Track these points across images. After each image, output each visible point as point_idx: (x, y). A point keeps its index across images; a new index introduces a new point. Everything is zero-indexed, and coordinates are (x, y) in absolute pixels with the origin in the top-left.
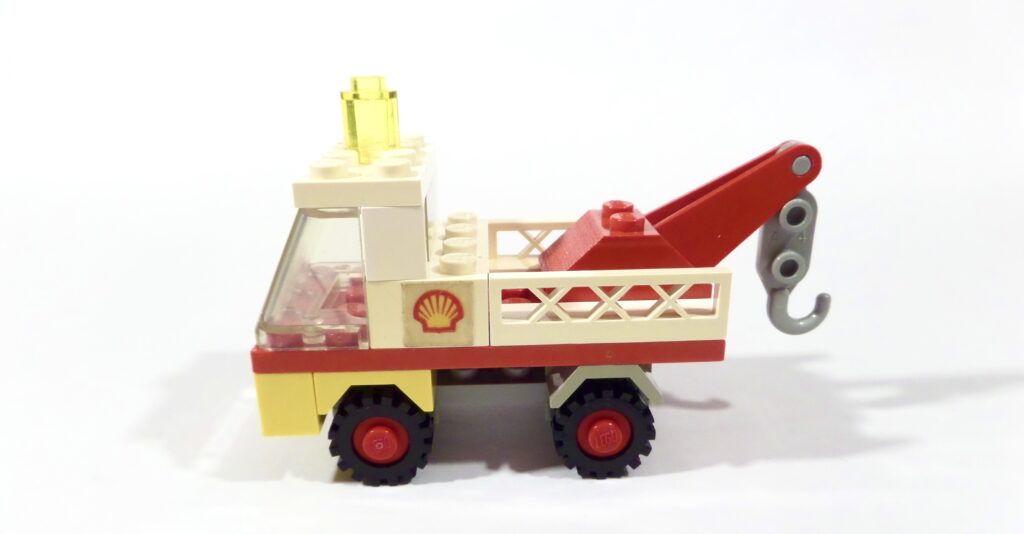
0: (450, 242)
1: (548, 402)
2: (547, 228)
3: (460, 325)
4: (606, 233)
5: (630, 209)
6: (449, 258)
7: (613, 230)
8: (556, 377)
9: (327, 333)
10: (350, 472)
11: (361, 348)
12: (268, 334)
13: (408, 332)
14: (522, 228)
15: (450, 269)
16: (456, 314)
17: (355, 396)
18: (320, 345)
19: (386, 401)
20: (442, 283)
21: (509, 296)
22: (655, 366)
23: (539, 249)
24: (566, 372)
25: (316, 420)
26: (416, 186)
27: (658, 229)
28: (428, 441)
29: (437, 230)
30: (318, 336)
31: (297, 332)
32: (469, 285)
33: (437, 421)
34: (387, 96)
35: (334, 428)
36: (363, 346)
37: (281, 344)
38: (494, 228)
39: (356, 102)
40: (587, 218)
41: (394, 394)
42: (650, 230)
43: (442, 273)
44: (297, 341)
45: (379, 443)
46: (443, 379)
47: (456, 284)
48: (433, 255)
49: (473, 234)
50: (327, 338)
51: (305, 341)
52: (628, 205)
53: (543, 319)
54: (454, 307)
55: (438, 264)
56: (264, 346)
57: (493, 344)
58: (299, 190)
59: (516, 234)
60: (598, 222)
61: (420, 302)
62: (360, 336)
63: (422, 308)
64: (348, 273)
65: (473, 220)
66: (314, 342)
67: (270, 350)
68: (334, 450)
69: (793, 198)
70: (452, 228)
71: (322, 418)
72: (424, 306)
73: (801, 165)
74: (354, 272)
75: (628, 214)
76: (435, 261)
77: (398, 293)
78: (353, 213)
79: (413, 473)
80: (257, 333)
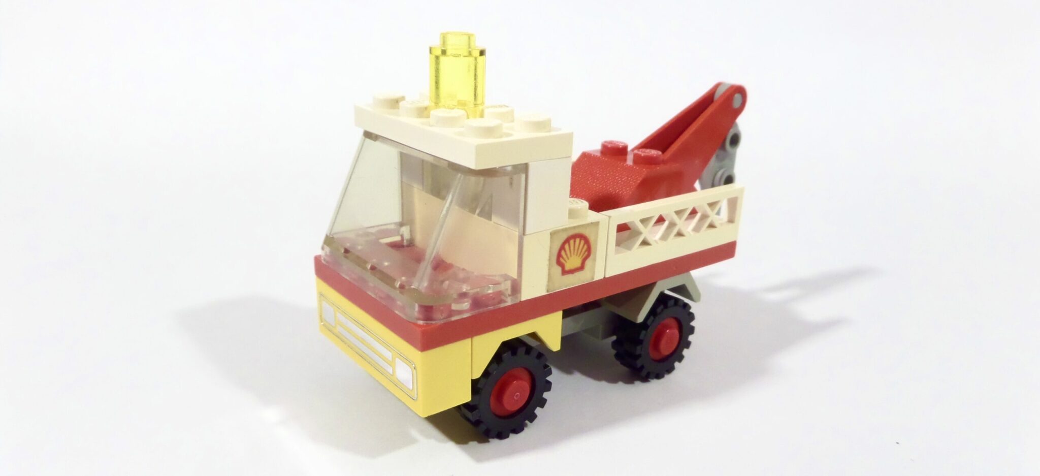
1: (637, 318)
3: (588, 263)
13: (550, 278)
16: (586, 253)
20: (579, 226)
32: (597, 224)
34: (476, 53)
39: (443, 59)
45: (517, 394)
47: (585, 226)
54: (586, 247)
57: (607, 276)
61: (562, 247)
63: (563, 252)
77: (548, 241)
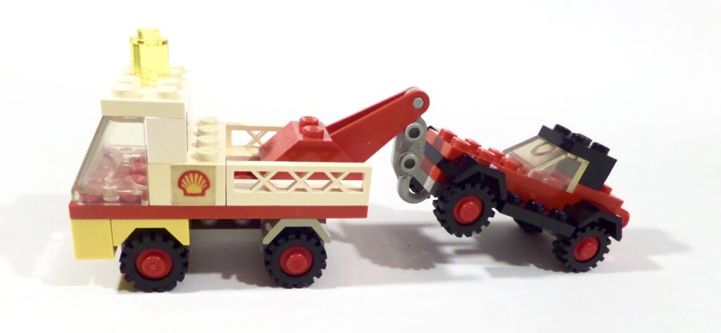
0: (202, 139)
1: (262, 241)
2: (265, 130)
4: (300, 138)
5: (316, 123)
6: (201, 150)
7: (304, 136)
8: (268, 225)
9: (120, 195)
10: (133, 283)
11: (143, 204)
12: (81, 194)
13: (174, 196)
14: (249, 129)
15: (201, 158)
17: (138, 235)
18: (116, 202)
19: (159, 239)
20: (197, 166)
21: (239, 175)
22: (328, 220)
23: (260, 143)
24: (274, 222)
25: (112, 249)
26: (181, 106)
27: (332, 137)
28: (186, 265)
29: (194, 128)
30: (114, 196)
31: (100, 194)
32: (214, 167)
33: (191, 252)
35: (123, 255)
36: (145, 203)
37: (89, 201)
38: (230, 128)
39: (140, 46)
40: (290, 125)
41: (164, 234)
42: (327, 138)
43: (196, 159)
44: (100, 199)
45: (153, 265)
46: (195, 225)
47: (205, 167)
48: (190, 146)
49: (216, 133)
50: (120, 197)
51: (106, 199)
52: (315, 120)
53: (260, 190)
54: (204, 181)
55: (194, 153)
56: (77, 201)
57: (228, 205)
58: (105, 104)
59: (244, 133)
60: (297, 130)
61: (182, 177)
62: (142, 198)
63: (183, 181)
64: (131, 154)
65: (216, 123)
66: (111, 199)
67: (81, 204)
68: (122, 268)
69: (413, 122)
70: (203, 128)
71: (115, 248)
72: (185, 180)
73: (418, 103)
74: (135, 153)
75: (314, 127)
76: (193, 150)
77: (169, 171)
78: (140, 120)
79: (175, 285)
80: (73, 192)
